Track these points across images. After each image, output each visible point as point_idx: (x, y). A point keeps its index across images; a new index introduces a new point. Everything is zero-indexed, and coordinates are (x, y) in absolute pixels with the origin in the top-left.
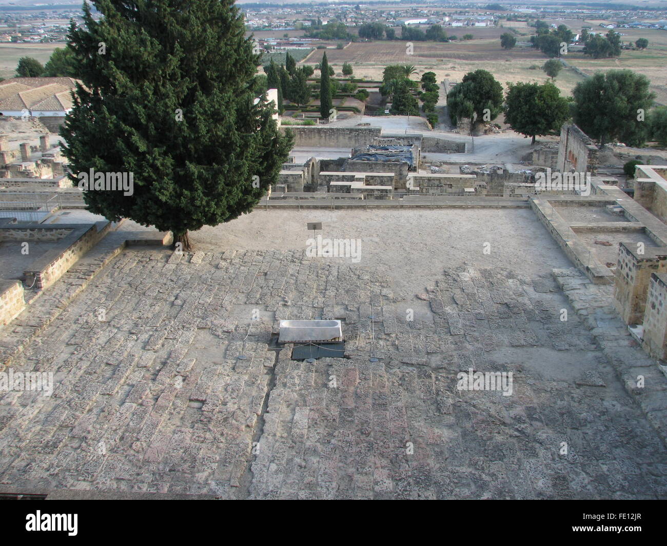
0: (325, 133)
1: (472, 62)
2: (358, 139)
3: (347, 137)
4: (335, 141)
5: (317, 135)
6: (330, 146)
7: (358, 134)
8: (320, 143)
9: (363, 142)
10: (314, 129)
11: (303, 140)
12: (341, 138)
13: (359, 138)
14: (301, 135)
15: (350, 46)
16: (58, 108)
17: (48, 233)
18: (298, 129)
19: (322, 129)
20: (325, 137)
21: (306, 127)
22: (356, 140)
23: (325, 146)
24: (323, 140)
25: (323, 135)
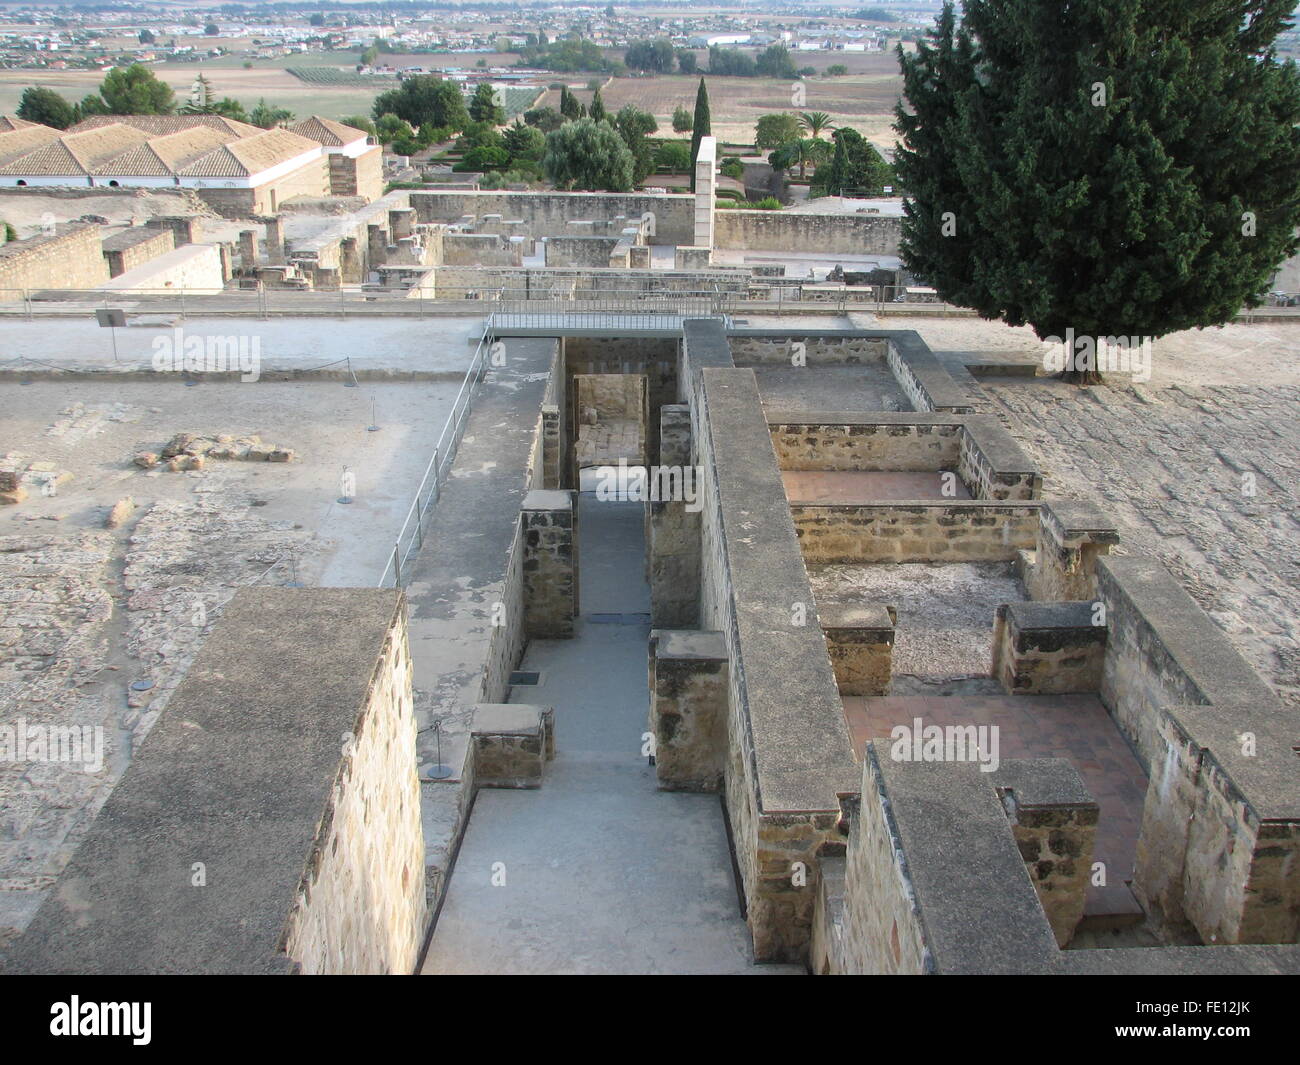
0: (807, 224)
1: (860, 117)
2: (871, 238)
3: (849, 233)
4: (826, 240)
5: (790, 228)
6: (815, 251)
7: (871, 228)
8: (794, 245)
9: (879, 244)
10: (785, 217)
11: (762, 238)
12: (838, 234)
13: (873, 235)
14: (758, 227)
15: (612, 85)
16: (235, 170)
17: (831, 347)
18: (753, 215)
19: (801, 216)
20: (807, 232)
21: (769, 212)
22: (866, 239)
23: (806, 251)
24: (801, 238)
25: (802, 228)
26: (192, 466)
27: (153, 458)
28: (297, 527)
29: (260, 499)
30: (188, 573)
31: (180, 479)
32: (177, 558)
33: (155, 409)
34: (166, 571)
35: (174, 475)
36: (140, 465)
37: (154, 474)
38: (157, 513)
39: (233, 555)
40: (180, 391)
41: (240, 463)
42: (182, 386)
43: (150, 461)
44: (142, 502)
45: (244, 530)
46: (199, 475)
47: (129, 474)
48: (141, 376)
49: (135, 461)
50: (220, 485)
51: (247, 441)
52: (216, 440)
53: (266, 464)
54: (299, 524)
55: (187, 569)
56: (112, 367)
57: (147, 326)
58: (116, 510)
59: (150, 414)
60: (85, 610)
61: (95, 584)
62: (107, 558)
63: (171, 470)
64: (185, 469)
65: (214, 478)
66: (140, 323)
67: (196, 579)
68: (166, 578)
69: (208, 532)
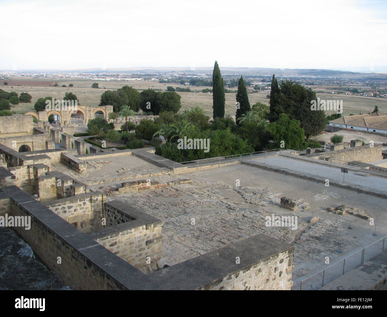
26: (341, 214)
27: (332, 209)
28: (355, 237)
29: (351, 227)
30: (317, 239)
31: (336, 216)
32: (317, 235)
33: (343, 197)
34: (312, 237)
35: (335, 215)
36: (328, 210)
37: (330, 213)
38: (323, 223)
39: (332, 239)
40: (354, 194)
41: (354, 217)
42: (356, 193)
43: (331, 209)
44: (322, 219)
45: (340, 234)
46: (341, 217)
47: (325, 211)
48: (346, 187)
49: (328, 208)
50: (344, 221)
51: (360, 211)
52: (352, 209)
53: (361, 219)
54: (356, 236)
55: (317, 238)
56: (340, 183)
57: (359, 175)
58: (312, 219)
59: (342, 198)
60: (286, 240)
61: (294, 235)
62: (302, 229)
63: (335, 213)
64: (339, 214)
65: (345, 218)
66: (357, 173)
67: (317, 241)
68: (311, 239)
69: (331, 231)
